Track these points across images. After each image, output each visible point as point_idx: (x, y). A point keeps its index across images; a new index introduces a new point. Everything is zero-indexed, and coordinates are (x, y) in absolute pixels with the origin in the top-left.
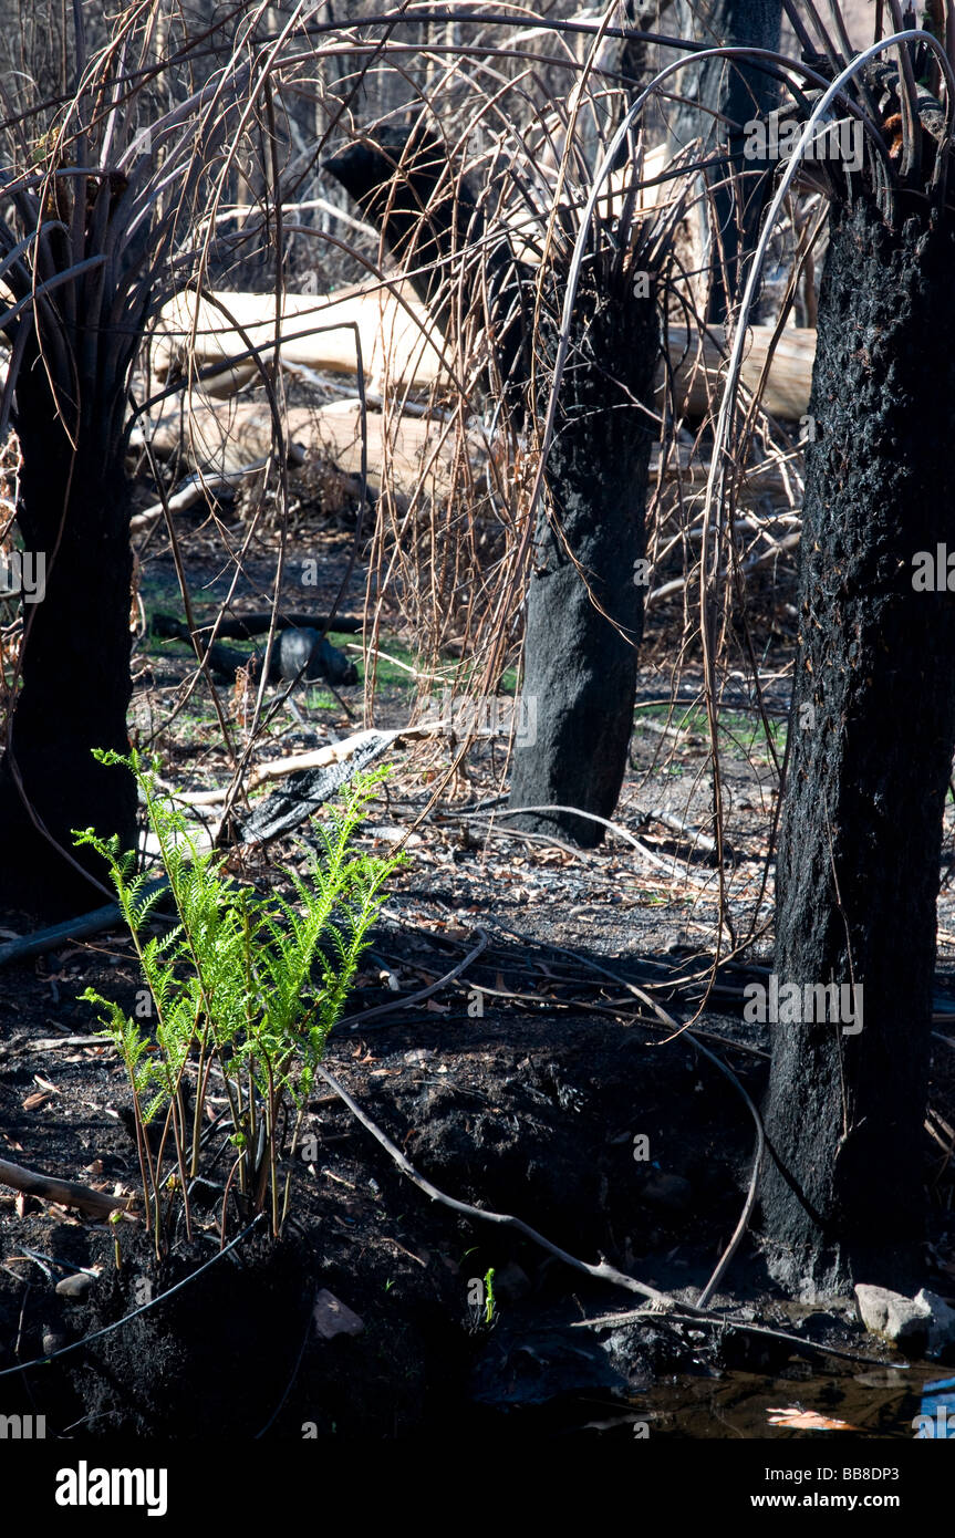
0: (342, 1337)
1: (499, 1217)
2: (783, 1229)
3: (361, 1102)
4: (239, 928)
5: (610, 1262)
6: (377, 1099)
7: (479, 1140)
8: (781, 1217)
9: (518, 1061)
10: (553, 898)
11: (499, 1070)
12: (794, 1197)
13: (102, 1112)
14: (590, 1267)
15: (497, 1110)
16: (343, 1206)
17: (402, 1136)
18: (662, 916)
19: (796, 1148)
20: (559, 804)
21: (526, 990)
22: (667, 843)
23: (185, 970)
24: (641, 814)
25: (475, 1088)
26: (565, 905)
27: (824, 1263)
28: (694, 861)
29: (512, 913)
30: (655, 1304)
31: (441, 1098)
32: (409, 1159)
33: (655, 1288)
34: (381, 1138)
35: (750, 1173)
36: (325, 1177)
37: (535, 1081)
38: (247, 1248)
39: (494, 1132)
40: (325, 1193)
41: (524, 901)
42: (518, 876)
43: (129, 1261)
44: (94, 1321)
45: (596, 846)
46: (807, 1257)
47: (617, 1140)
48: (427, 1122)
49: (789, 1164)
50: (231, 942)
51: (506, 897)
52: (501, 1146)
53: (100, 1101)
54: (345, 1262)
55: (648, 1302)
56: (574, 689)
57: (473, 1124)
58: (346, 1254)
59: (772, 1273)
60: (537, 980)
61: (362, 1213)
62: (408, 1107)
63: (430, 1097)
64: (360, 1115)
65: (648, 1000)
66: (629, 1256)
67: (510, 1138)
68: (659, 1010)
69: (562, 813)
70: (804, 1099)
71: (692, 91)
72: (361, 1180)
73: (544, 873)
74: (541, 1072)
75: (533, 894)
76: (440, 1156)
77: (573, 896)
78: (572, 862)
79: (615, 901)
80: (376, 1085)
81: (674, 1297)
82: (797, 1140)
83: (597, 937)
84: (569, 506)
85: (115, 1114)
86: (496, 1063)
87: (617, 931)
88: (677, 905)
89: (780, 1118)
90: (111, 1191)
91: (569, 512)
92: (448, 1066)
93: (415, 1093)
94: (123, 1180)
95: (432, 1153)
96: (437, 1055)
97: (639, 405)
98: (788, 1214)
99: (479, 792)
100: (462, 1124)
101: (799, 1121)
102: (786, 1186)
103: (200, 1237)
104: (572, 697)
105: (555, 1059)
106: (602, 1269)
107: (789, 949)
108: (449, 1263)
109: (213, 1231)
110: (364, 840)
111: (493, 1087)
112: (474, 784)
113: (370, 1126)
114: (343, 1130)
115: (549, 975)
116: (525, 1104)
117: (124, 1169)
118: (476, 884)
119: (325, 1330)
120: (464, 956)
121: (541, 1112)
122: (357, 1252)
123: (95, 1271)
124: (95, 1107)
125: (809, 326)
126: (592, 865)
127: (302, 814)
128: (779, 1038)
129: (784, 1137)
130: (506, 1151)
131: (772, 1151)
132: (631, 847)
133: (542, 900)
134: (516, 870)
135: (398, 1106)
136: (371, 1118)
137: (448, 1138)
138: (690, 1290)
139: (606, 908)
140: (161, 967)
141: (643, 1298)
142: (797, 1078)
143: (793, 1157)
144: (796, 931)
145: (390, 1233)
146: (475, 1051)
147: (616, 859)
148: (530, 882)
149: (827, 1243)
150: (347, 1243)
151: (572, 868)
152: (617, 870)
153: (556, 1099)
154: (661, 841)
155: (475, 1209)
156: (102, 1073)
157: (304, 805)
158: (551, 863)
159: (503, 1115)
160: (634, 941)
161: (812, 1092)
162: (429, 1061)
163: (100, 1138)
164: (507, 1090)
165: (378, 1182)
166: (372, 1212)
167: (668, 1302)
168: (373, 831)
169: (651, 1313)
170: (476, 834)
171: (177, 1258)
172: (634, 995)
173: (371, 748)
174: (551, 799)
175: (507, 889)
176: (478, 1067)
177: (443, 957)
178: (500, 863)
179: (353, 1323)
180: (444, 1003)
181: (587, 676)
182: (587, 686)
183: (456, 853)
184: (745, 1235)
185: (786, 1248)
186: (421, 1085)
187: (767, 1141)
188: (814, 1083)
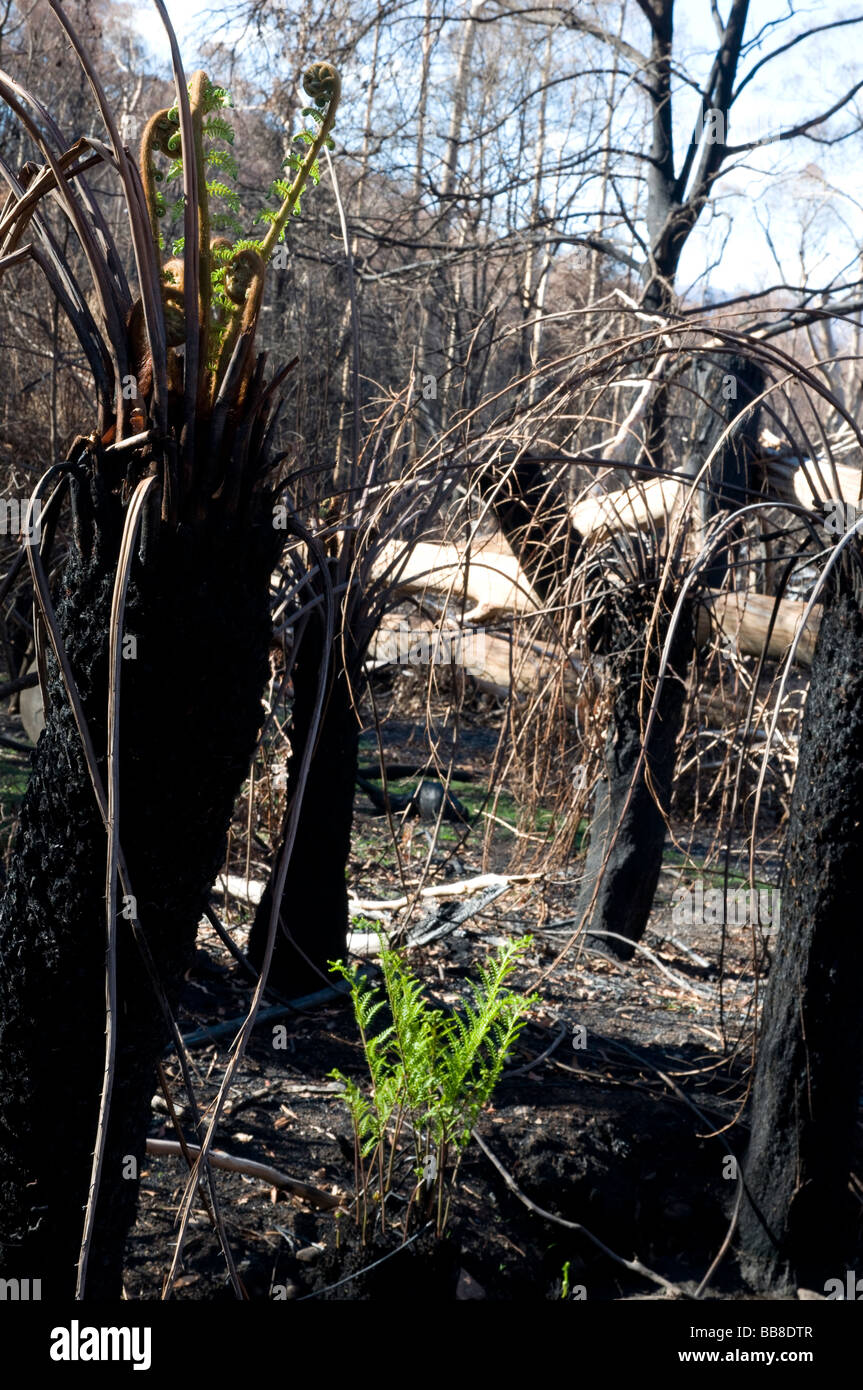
0: (471, 1301)
1: (571, 1225)
2: (753, 1247)
3: (487, 1140)
4: (429, 1034)
5: (640, 1260)
6: (495, 1137)
7: (560, 1172)
8: (752, 1238)
9: (587, 1119)
10: (604, 998)
11: (575, 1125)
12: (761, 1227)
13: (324, 1134)
14: (628, 1263)
15: (573, 1153)
16: (474, 1212)
17: (511, 1165)
18: (676, 1017)
19: (764, 1194)
20: (609, 930)
21: (592, 1068)
22: (675, 960)
23: (393, 1057)
24: (657, 937)
25: (559, 1136)
26: (612, 1004)
27: (779, 1272)
28: (693, 976)
29: (578, 1007)
30: (669, 1292)
31: (538, 1141)
32: (516, 1180)
33: (667, 1279)
34: (498, 1165)
35: (733, 1206)
36: (462, 1190)
37: (598, 1134)
38: (419, 1242)
39: (570, 1167)
40: (463, 1201)
41: (585, 998)
42: (581, 980)
43: (345, 1243)
44: (319, 1280)
45: (629, 959)
46: (767, 1267)
47: (648, 1178)
48: (527, 1156)
49: (759, 1204)
50: (424, 1042)
51: (573, 995)
52: (574, 1177)
53: (323, 1126)
54: (475, 1250)
55: (663, 1290)
56: (623, 857)
57: (557, 1161)
58: (475, 1244)
59: (744, 1275)
60: (598, 1062)
61: (485, 1218)
62: (516, 1145)
63: (531, 1140)
64: (486, 1149)
65: (671, 1083)
66: (652, 1256)
67: (580, 1172)
68: (678, 1091)
69: (609, 937)
70: (771, 1163)
71: (702, 437)
72: (485, 1193)
73: (598, 979)
74: (602, 1129)
75: (591, 994)
76: (535, 1180)
77: (617, 997)
78: (615, 971)
79: (645, 1004)
80: (496, 1129)
81: (680, 1287)
82: (765, 1189)
83: (635, 1031)
84: (627, 737)
85: (332, 1136)
86: (573, 1120)
87: (648, 1027)
88: (685, 1011)
89: (755, 1173)
90: (330, 1190)
91: (627, 741)
92: (542, 1119)
93: (521, 1137)
94: (338, 1183)
95: (530, 1178)
96: (535, 1111)
97: (678, 678)
98: (758, 1238)
99: (553, 913)
100: (550, 1160)
101: (768, 1176)
102: (756, 1220)
103: (390, 1232)
104: (621, 861)
105: (611, 1121)
106: (635, 1265)
107: (768, 1064)
108: (538, 1253)
109: (399, 1228)
110: (480, 944)
111: (571, 1137)
112: (549, 907)
113: (492, 1157)
114: (474, 1158)
115: (607, 1060)
116: (590, 1150)
117: (338, 1175)
118: (554, 984)
119: (461, 1296)
120: (552, 1041)
121: (600, 1155)
122: (482, 1243)
123: (321, 1246)
124: (320, 1130)
125: (768, 594)
126: (628, 974)
127: (447, 930)
128: (758, 1121)
129: (757, 1186)
130: (577, 1181)
131: (748, 1194)
132: (651, 962)
133: (597, 999)
134: (580, 976)
135: (510, 1144)
136: (492, 1151)
137: (543, 1169)
138: (691, 1283)
139: (639, 1009)
140: (377, 1053)
141: (659, 1286)
142: (768, 1149)
143: (762, 1199)
144: (773, 1053)
145: (502, 1231)
146: (559, 1110)
147: (643, 971)
148: (590, 985)
149: (781, 1259)
150: (477, 1237)
151: (615, 975)
152: (645, 980)
153: (610, 1147)
154: (671, 958)
155: (556, 1217)
156: (323, 1106)
157: (448, 924)
158: (601, 971)
159: (577, 1156)
160: (659, 1036)
161: (777, 1159)
162: (529, 1115)
163: (323, 1153)
164: (580, 1139)
165: (496, 1195)
166: (491, 1216)
167: (678, 1291)
168: (487, 938)
169: (665, 1297)
170: (553, 947)
171: (376, 1245)
172: (661, 1079)
173: (494, 891)
174: (603, 926)
175: (574, 989)
176: (562, 1121)
177: (536, 1040)
178: (568, 969)
179: (479, 1293)
180: (538, 1074)
181: (631, 848)
182: (632, 855)
183: (540, 960)
184: (729, 1249)
185: (754, 1259)
186: (525, 1132)
187: (745, 1187)
188: (779, 1153)
